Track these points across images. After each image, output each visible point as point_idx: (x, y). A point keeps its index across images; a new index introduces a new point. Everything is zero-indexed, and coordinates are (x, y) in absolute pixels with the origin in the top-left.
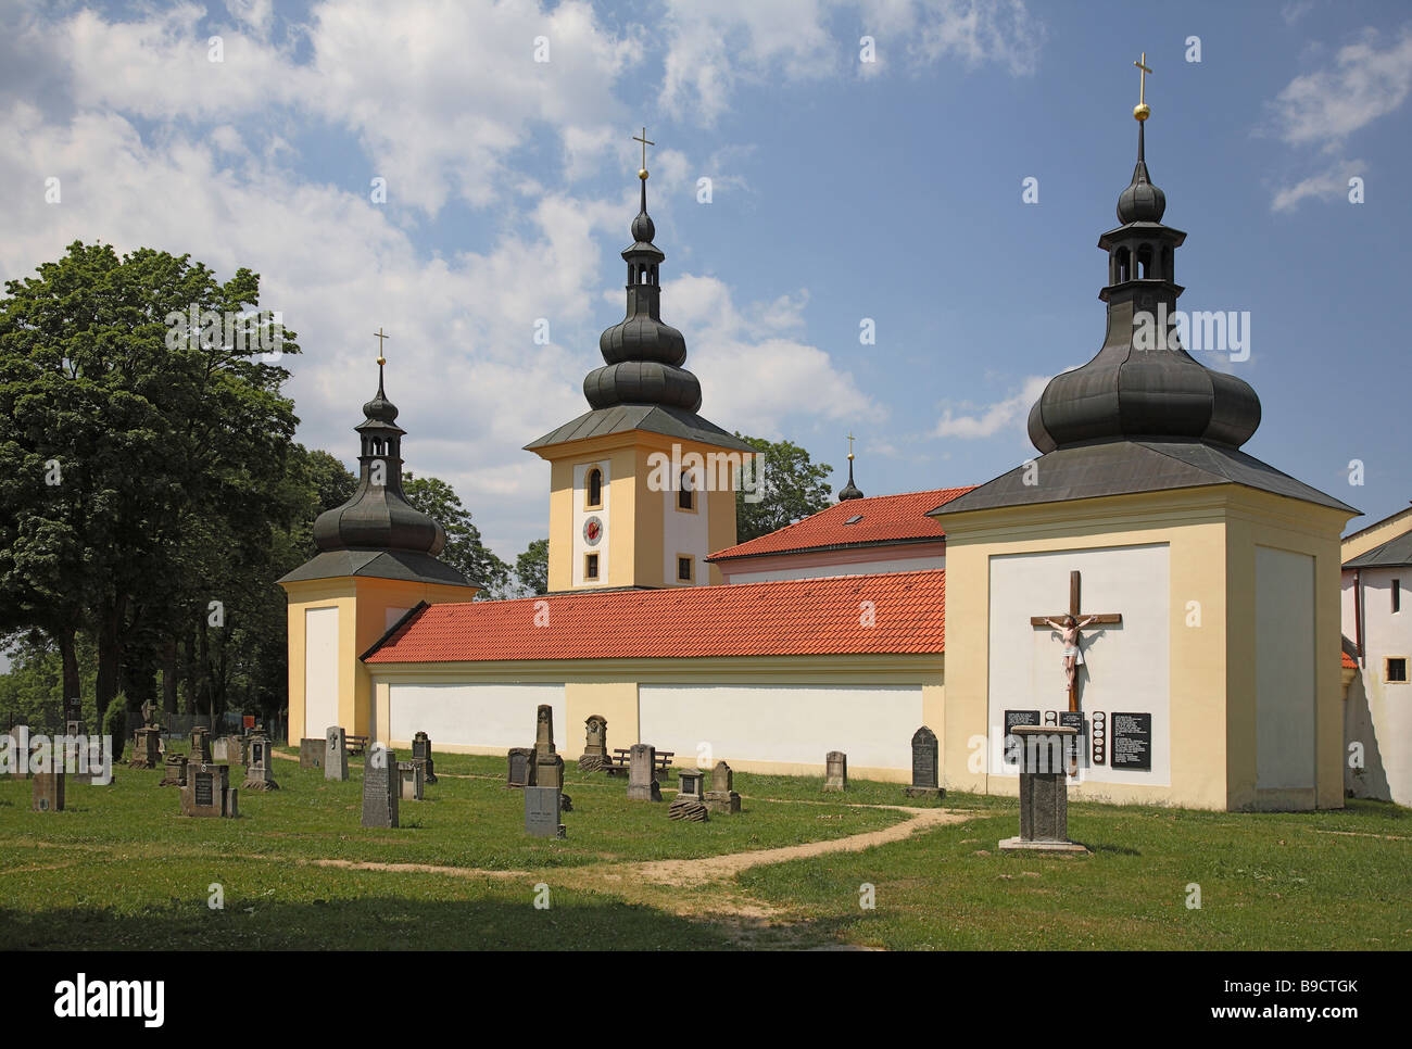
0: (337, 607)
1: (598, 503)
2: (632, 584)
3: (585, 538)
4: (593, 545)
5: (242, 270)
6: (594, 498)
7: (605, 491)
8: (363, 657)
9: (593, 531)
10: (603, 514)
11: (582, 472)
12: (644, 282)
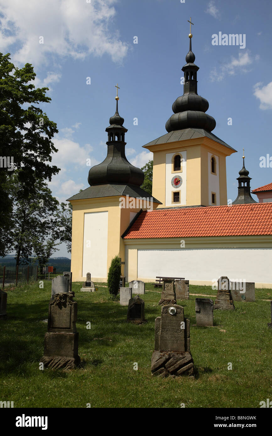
0: (107, 211)
1: (180, 169)
2: (200, 204)
3: (172, 185)
4: (177, 188)
5: (28, 64)
6: (177, 167)
7: (183, 164)
8: (123, 236)
9: (177, 182)
10: (183, 174)
11: (170, 156)
12: (192, 79)
